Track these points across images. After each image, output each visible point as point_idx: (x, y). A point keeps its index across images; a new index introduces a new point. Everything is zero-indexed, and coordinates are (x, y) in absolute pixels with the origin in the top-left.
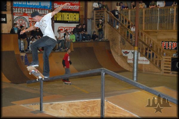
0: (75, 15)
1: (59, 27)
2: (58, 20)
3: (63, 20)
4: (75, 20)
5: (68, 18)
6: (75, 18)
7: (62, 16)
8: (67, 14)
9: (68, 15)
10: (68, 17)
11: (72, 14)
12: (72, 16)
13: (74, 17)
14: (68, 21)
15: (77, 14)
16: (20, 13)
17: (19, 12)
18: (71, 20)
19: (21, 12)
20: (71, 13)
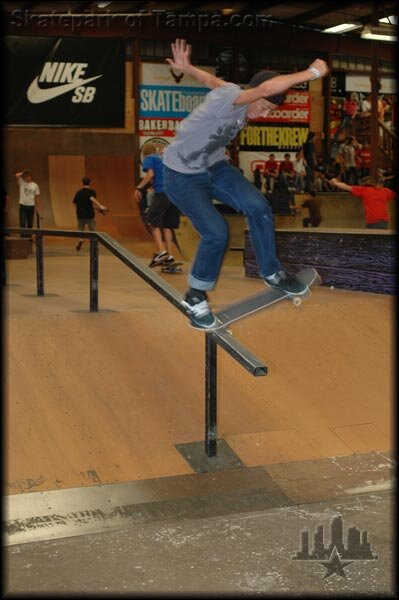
0: (297, 133)
1: (253, 162)
2: (249, 144)
3: (263, 144)
4: (296, 144)
5: (278, 140)
6: (297, 140)
7: (261, 135)
8: (276, 129)
9: (278, 133)
10: (277, 136)
11: (289, 129)
12: (287, 135)
13: (295, 136)
14: (277, 147)
15: (303, 129)
16: (156, 131)
17: (153, 127)
18: (286, 144)
19: (159, 128)
20: (285, 128)
